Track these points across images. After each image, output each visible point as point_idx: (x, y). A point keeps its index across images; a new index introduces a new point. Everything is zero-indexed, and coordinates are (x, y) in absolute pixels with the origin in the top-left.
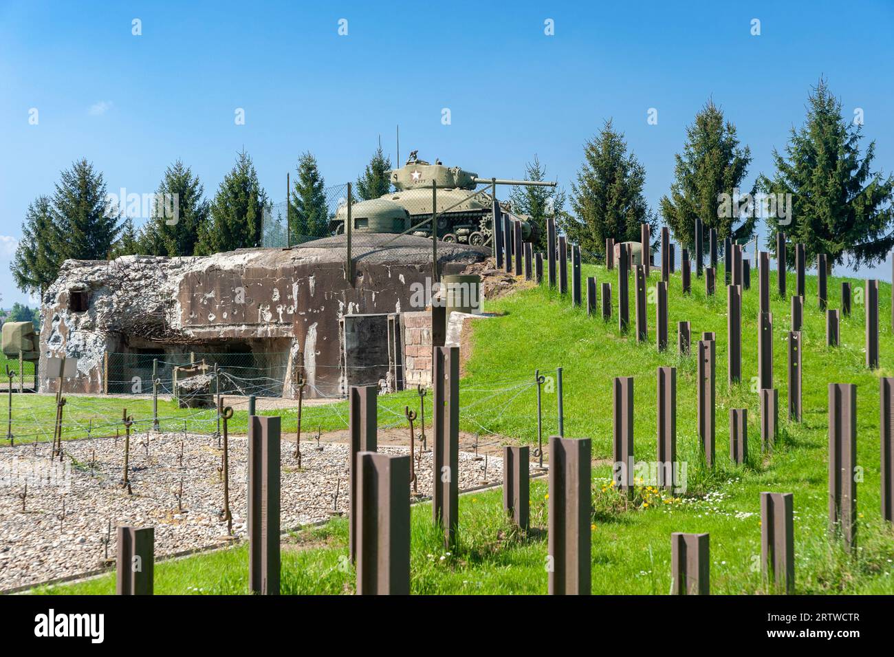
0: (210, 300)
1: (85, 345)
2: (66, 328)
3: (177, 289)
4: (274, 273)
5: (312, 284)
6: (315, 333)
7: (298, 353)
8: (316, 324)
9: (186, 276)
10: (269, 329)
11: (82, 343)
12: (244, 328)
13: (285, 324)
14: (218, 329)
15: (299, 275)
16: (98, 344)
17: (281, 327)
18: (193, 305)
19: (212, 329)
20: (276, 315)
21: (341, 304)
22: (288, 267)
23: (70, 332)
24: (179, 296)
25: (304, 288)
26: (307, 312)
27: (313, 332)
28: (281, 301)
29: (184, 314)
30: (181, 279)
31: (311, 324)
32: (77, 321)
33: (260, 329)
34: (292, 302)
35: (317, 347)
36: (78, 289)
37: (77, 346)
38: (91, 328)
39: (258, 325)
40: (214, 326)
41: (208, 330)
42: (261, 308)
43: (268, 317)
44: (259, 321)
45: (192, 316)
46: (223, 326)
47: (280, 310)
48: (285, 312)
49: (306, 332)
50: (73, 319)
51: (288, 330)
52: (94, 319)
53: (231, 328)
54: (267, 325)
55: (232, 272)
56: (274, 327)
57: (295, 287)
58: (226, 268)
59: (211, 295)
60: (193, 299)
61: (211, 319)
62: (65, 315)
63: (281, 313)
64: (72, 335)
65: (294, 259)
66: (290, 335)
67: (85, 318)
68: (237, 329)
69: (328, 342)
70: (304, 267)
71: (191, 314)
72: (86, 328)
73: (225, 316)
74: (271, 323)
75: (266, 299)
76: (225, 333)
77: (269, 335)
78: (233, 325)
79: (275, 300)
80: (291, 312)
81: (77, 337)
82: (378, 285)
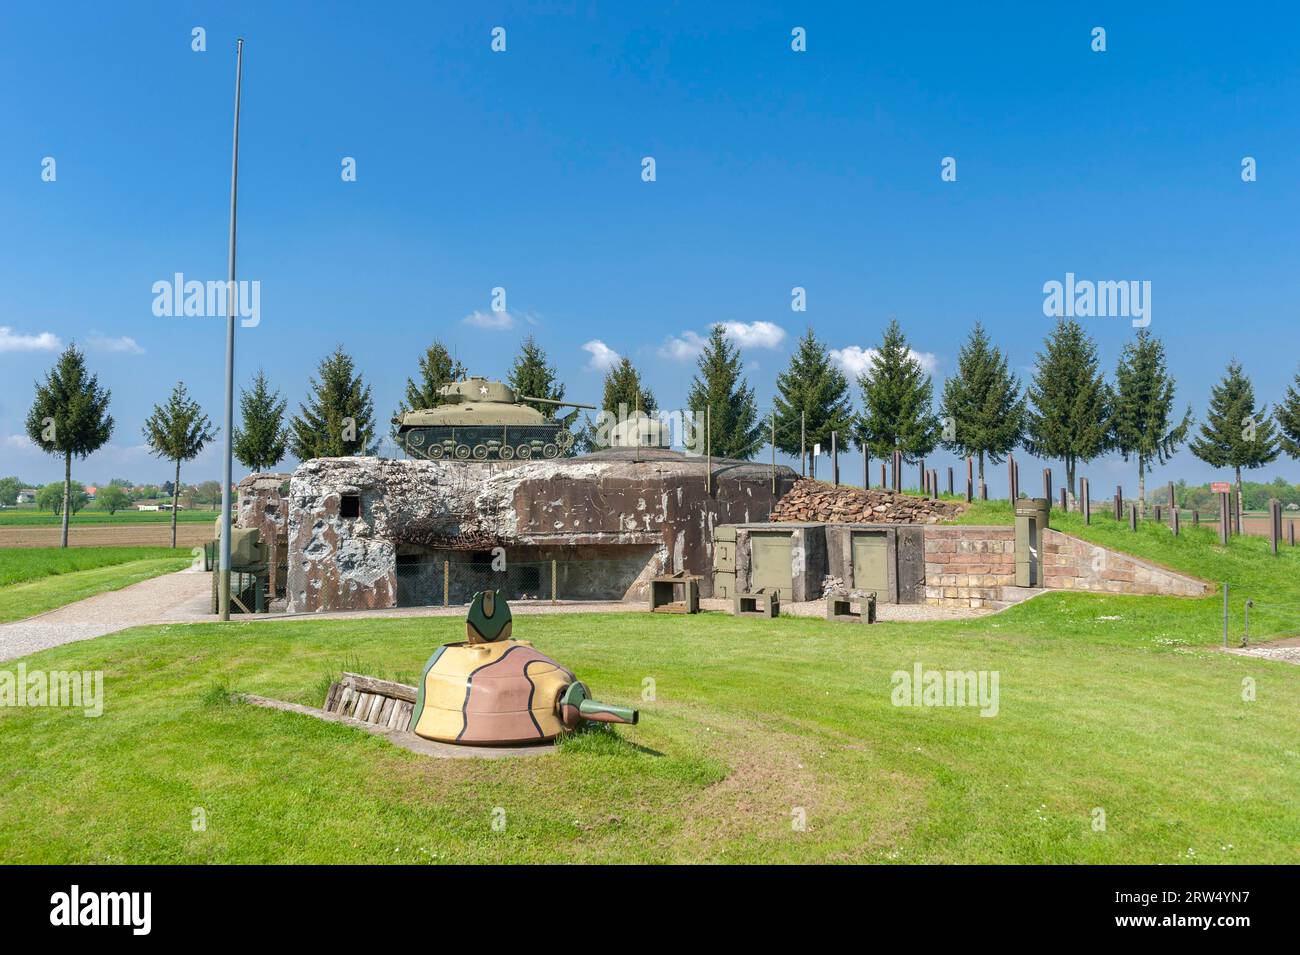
0: (556, 508)
1: (366, 554)
2: (336, 536)
3: (510, 496)
4: (639, 484)
5: (679, 495)
6: (683, 540)
7: (668, 558)
8: (684, 532)
9: (524, 484)
10: (632, 536)
11: (360, 552)
12: (600, 535)
13: (653, 532)
14: (565, 536)
15: (668, 487)
16: (385, 553)
17: (647, 535)
18: (534, 512)
19: (559, 537)
20: (641, 523)
21: (703, 514)
22: (656, 479)
23: (342, 540)
24: (514, 504)
25: (672, 499)
26: (676, 520)
27: (681, 538)
28: (647, 511)
29: (521, 521)
30: (517, 486)
31: (678, 531)
32: (351, 529)
33: (622, 536)
34: (660, 511)
35: (685, 552)
36: (351, 492)
37: (353, 555)
38: (368, 535)
39: (618, 533)
40: (562, 534)
41: (553, 537)
42: (622, 517)
43: (632, 525)
44: (621, 529)
45: (532, 524)
46: (574, 534)
47: (647, 519)
48: (652, 522)
49: (674, 539)
50: (346, 526)
51: (657, 537)
52: (372, 525)
53: (585, 535)
54: (629, 531)
55: (585, 482)
56: (638, 534)
57: (665, 498)
58: (576, 477)
59: (559, 503)
60: (532, 507)
61: (558, 526)
62: (334, 521)
63: (648, 521)
64: (345, 543)
65: (659, 471)
66: (660, 541)
67: (360, 526)
68: (592, 536)
69: (694, 548)
70: (673, 479)
71: (530, 521)
72: (364, 535)
73: (577, 523)
74: (635, 531)
75: (629, 506)
76: (577, 540)
77: (634, 542)
78: (586, 533)
79: (641, 508)
80: (661, 520)
81: (352, 546)
82: (731, 497)
